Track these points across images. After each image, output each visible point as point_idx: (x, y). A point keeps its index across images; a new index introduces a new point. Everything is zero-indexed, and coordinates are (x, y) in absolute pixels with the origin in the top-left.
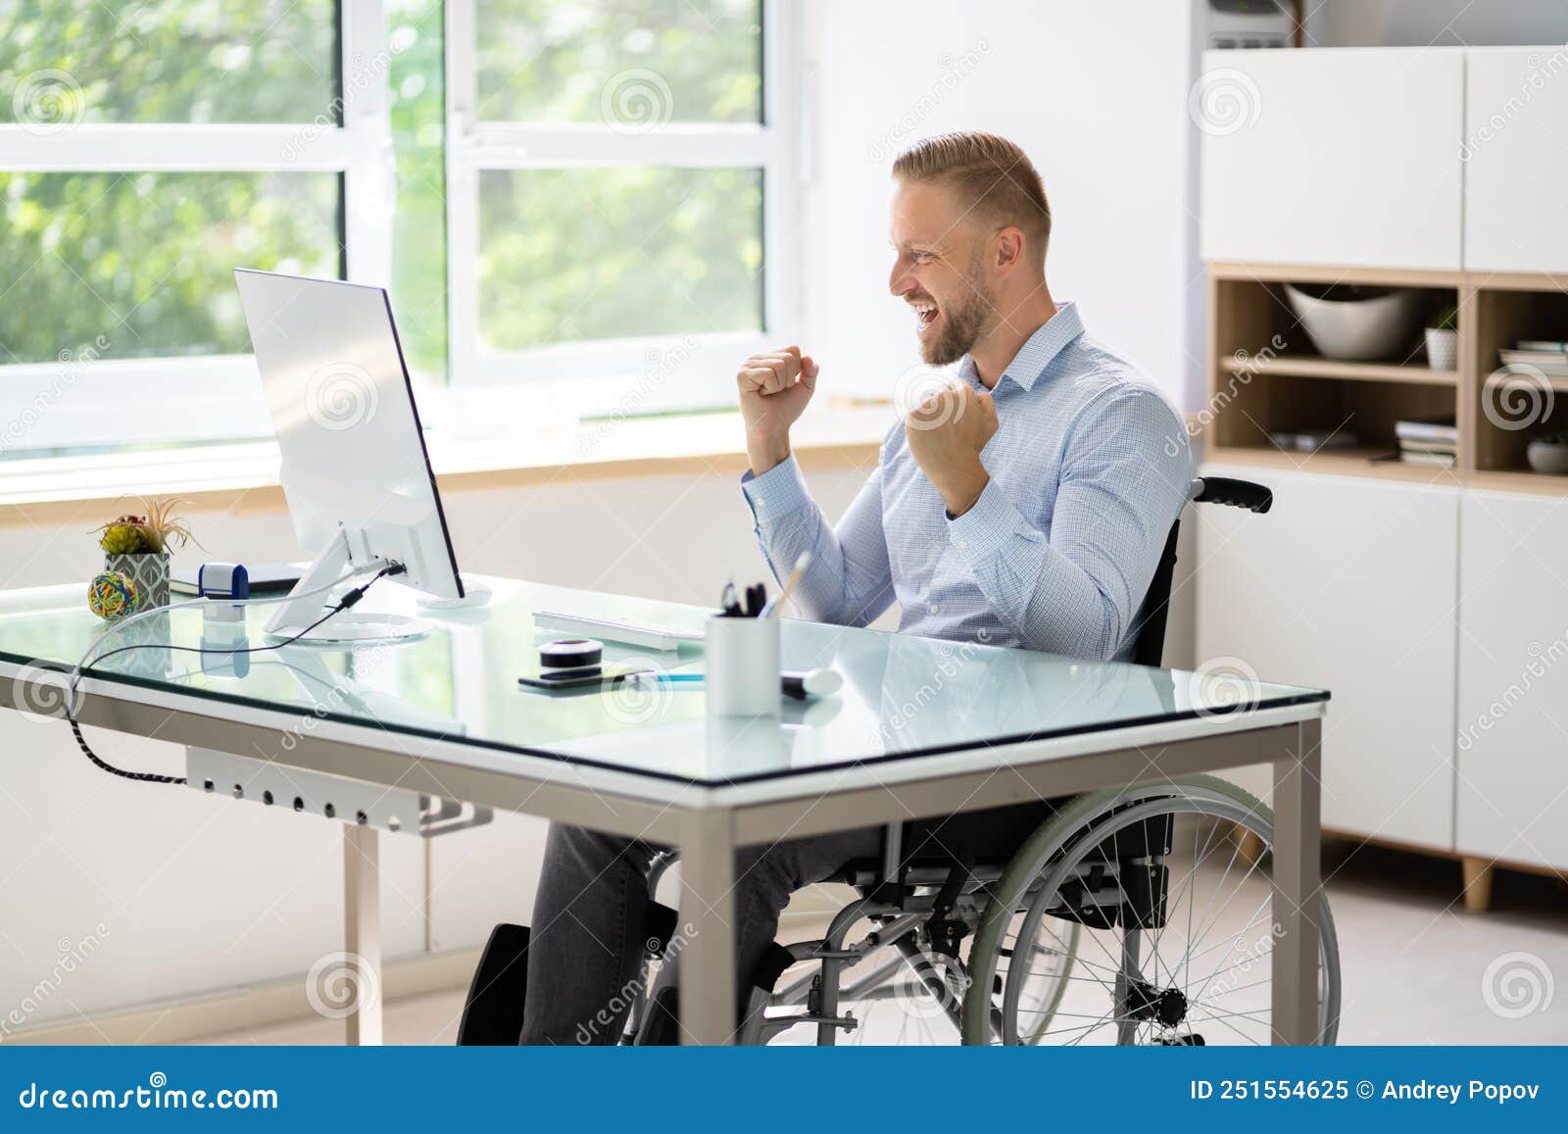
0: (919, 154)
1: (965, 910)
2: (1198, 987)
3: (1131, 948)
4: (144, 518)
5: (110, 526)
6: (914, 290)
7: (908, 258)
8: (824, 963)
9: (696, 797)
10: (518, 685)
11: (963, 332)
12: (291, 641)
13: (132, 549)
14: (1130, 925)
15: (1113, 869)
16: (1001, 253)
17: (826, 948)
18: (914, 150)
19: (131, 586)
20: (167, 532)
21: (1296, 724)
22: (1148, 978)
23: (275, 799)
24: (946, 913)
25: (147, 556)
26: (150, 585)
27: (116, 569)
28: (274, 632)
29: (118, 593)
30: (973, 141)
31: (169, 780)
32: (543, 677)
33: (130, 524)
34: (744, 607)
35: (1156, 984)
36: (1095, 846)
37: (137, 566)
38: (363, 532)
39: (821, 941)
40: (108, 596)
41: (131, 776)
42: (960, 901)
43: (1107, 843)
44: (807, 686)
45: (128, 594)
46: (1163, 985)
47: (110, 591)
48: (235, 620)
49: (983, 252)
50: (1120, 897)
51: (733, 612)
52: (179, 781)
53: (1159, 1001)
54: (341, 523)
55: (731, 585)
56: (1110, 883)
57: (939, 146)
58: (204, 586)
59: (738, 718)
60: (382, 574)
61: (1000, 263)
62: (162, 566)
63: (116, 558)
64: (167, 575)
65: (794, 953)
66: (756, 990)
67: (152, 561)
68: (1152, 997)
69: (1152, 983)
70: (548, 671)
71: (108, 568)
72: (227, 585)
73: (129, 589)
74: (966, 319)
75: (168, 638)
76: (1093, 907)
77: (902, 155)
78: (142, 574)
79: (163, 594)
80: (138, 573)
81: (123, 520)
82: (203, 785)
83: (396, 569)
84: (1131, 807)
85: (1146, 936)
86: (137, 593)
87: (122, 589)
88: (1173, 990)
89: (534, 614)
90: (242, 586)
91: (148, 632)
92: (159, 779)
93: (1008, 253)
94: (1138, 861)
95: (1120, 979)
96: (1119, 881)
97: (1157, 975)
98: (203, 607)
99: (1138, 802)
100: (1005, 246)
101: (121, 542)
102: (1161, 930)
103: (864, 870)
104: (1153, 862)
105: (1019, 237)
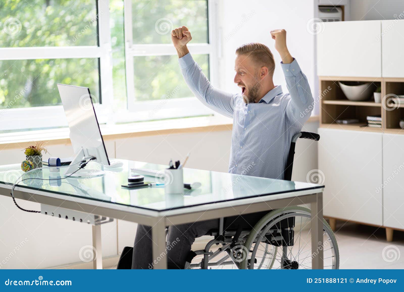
0: (242, 48)
1: (241, 242)
2: (302, 261)
3: (285, 251)
4: (36, 147)
5: (27, 149)
6: (240, 82)
7: (239, 73)
8: (204, 256)
9: (155, 214)
10: (121, 187)
11: (253, 94)
12: (68, 177)
13: (32, 154)
14: (284, 245)
15: (279, 231)
16: (262, 73)
17: (205, 252)
18: (241, 47)
19: (32, 164)
20: (41, 150)
21: (316, 194)
22: (289, 258)
23: (61, 216)
24: (235, 243)
25: (36, 156)
26: (37, 163)
27: (28, 160)
28: (66, 174)
29: (28, 165)
30: (256, 45)
31: (37, 212)
32: (129, 185)
33: (32, 148)
34: (175, 167)
35: (291, 260)
36: (274, 224)
37: (34, 159)
38: (87, 149)
39: (203, 250)
40: (26, 166)
41: (27, 211)
42: (239, 239)
43: (278, 224)
44: (191, 186)
45: (31, 166)
46: (293, 260)
47: (26, 165)
48: (57, 172)
49: (258, 73)
50: (282, 238)
51: (172, 168)
52: (39, 212)
53: (291, 264)
54: (82, 147)
55: (171, 161)
56: (279, 235)
57: (247, 46)
58: (49, 164)
59: (173, 194)
60: (91, 160)
61: (262, 76)
62: (40, 158)
63: (28, 157)
64: (41, 161)
65: (196, 253)
66: (187, 262)
67: (37, 157)
68: (289, 263)
69: (290, 260)
70: (130, 183)
71: (27, 159)
72: (55, 163)
73: (31, 164)
74: (254, 90)
75: (42, 177)
76: (274, 241)
77: (238, 48)
78: (35, 160)
79: (40, 165)
80: (34, 160)
81: (30, 147)
82: (45, 213)
83: (94, 158)
84: (284, 215)
85: (289, 248)
86: (33, 165)
87: (29, 164)
88: (295, 261)
89: (131, 169)
90: (59, 163)
91: (37, 175)
92: (34, 212)
93: (264, 73)
94: (286, 229)
95: (282, 259)
96: (281, 234)
97: (291, 258)
98: (49, 169)
99: (286, 214)
100: (263, 71)
101: (30, 153)
102: (292, 246)
103: (214, 232)
104: (290, 229)
105: (266, 69)
